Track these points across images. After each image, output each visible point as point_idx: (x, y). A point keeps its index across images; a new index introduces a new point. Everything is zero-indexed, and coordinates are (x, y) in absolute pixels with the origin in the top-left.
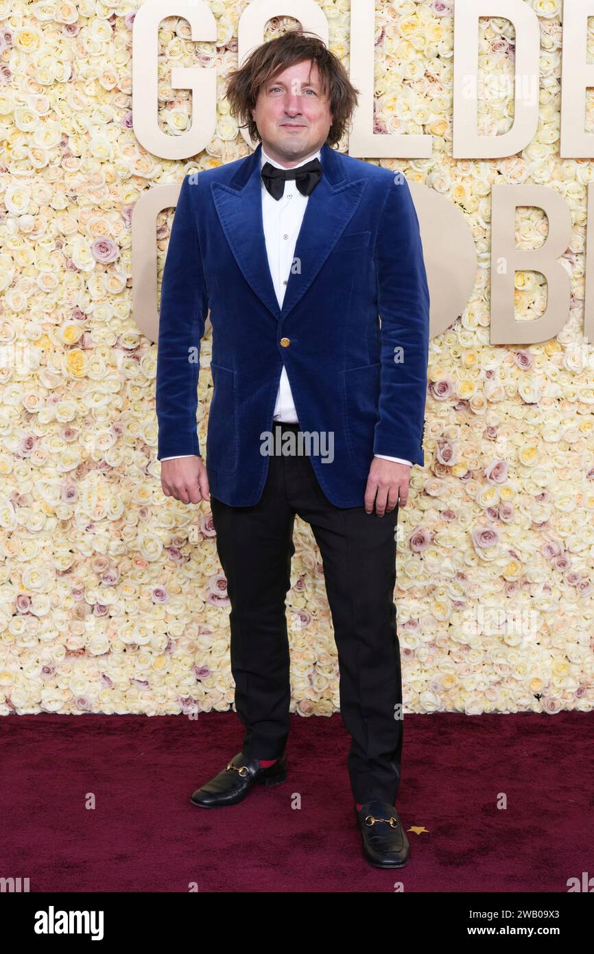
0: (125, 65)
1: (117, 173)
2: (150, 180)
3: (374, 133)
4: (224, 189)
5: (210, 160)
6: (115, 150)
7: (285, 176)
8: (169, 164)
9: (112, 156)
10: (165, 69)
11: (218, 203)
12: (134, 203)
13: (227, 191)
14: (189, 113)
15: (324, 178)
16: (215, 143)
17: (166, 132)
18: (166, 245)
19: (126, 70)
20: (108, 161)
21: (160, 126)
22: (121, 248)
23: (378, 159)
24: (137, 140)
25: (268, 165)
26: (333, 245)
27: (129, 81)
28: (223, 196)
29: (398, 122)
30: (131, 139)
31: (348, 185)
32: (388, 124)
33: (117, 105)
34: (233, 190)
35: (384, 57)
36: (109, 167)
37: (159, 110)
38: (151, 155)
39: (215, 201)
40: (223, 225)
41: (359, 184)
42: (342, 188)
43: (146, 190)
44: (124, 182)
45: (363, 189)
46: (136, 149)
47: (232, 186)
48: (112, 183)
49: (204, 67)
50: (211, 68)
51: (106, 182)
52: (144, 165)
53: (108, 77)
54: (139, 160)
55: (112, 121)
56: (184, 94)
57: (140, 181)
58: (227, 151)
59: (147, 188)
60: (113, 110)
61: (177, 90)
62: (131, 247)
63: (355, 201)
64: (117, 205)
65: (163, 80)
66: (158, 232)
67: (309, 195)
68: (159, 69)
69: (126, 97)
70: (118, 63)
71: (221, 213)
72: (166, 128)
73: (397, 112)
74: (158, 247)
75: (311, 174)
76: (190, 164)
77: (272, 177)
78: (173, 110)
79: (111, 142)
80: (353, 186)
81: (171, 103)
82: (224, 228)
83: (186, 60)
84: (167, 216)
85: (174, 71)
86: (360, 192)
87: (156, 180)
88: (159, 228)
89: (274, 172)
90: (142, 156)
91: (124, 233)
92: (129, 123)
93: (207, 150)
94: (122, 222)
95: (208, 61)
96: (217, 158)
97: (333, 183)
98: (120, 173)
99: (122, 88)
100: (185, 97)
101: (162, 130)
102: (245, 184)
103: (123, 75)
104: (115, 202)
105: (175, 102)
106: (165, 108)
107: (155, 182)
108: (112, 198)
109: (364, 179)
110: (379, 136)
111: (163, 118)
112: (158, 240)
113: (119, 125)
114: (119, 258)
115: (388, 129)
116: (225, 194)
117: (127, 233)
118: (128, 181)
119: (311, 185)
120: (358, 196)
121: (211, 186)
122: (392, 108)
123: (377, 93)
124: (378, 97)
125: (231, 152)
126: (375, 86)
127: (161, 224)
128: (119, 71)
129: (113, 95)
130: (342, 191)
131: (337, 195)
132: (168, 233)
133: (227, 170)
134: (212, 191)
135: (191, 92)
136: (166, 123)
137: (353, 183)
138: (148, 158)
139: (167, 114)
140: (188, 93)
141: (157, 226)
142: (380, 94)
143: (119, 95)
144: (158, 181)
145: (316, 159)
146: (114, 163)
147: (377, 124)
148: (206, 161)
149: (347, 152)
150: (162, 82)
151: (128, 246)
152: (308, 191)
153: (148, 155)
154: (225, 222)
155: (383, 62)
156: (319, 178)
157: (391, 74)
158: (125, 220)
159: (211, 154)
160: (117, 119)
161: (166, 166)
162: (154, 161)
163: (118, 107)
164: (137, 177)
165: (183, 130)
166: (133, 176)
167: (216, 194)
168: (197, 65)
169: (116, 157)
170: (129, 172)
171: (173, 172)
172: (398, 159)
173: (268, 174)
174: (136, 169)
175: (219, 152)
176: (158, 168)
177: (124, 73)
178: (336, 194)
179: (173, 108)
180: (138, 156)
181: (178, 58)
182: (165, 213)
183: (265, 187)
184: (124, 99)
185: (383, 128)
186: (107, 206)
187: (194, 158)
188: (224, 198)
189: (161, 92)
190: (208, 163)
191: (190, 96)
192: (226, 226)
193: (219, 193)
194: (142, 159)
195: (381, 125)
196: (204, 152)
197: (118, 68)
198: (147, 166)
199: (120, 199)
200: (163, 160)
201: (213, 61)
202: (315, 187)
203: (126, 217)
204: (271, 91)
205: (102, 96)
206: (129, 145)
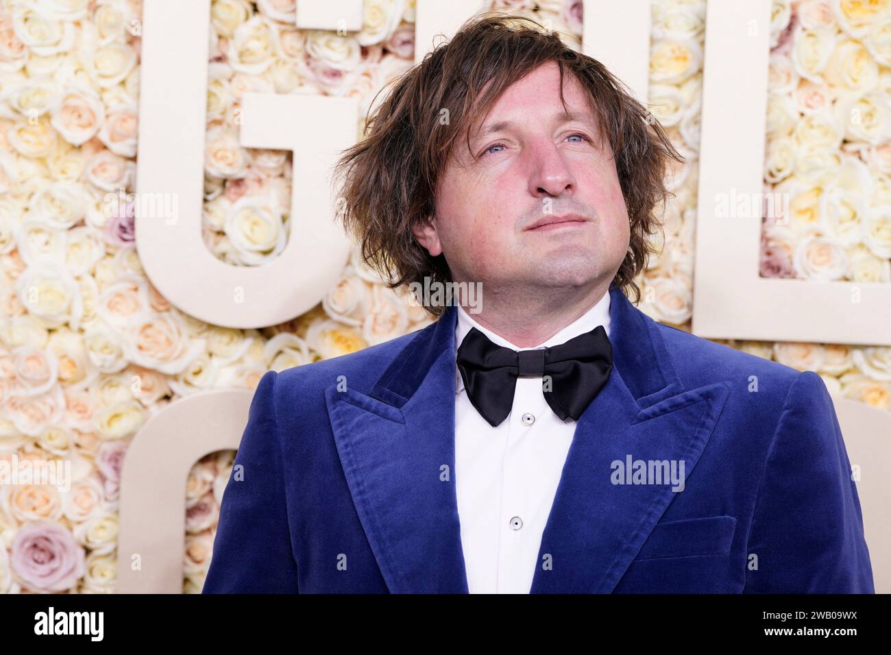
0: (123, 83)
1: (88, 359)
2: (175, 378)
3: (761, 275)
4: (359, 404)
5: (334, 332)
6: (85, 299)
7: (519, 365)
8: (225, 338)
9: (78, 311)
10: (225, 96)
11: (343, 437)
12: (129, 437)
13: (368, 408)
14: (283, 211)
15: (617, 377)
16: (347, 289)
17: (223, 256)
18: (206, 548)
19: (124, 96)
20: (67, 325)
21: (206, 241)
22: (88, 551)
23: (770, 344)
24: (145, 275)
25: (474, 335)
26: (638, 545)
27: (131, 124)
28: (356, 420)
29: (825, 249)
30: (130, 272)
31: (679, 398)
32: (798, 255)
33: (98, 181)
34: (383, 405)
35: (795, 82)
36: (69, 342)
37: (205, 201)
38: (181, 312)
39: (337, 433)
40: (354, 491)
41: (707, 396)
42: (664, 404)
43: (164, 403)
44: (108, 379)
45: (717, 408)
46: (143, 296)
47: (380, 396)
48: (73, 382)
49: (326, 94)
50: (345, 96)
51: (60, 380)
52: (162, 339)
53: (76, 111)
54: (149, 326)
55: (81, 223)
56: (272, 162)
57: (149, 380)
58: (377, 309)
59: (167, 398)
60: (87, 197)
61: (255, 151)
62: (116, 550)
63: (697, 438)
64: (84, 441)
65: (217, 122)
66: (191, 512)
67: (576, 419)
68: (210, 94)
69: (122, 163)
70: (103, 76)
71: (350, 463)
72: (223, 246)
73: (824, 225)
74: (188, 553)
75: (583, 365)
76: (281, 339)
77: (486, 365)
78: (242, 202)
79: (78, 278)
80: (691, 401)
81: (239, 182)
82: (356, 499)
83: (282, 75)
84: (216, 472)
85: (247, 98)
86: (708, 415)
87: (190, 378)
88: (192, 503)
89: (489, 355)
90: (155, 315)
91: (101, 511)
92: (127, 229)
93: (326, 307)
94: (94, 483)
95: (337, 81)
96: (349, 327)
97: (640, 392)
98: (96, 358)
99: (112, 139)
100: (275, 169)
101: (213, 252)
102: (415, 389)
103: (113, 104)
104: (80, 433)
105: (249, 182)
106: (223, 194)
107: (187, 383)
108: (73, 421)
109: (718, 385)
110: (774, 283)
111: (216, 221)
112: (188, 534)
113: (100, 235)
114: (82, 580)
115: (797, 267)
116: (361, 416)
117: (108, 515)
118: (116, 380)
119: (582, 393)
120: (703, 425)
121: (328, 397)
122: (810, 212)
123: (771, 175)
124: (774, 185)
125: (388, 312)
126: (767, 154)
127: (197, 493)
128: (106, 96)
129: (90, 158)
130: (664, 411)
131: (651, 422)
132: (212, 518)
133: (371, 358)
134: (330, 407)
135: (289, 155)
136: (221, 233)
137: (692, 393)
138: (172, 320)
139: (226, 210)
140: (282, 158)
141: (188, 499)
142: (780, 176)
143: (103, 157)
144: (197, 381)
145: (600, 329)
146: (82, 331)
147: (769, 254)
148: (324, 334)
149: (689, 323)
150: (217, 130)
151: (109, 548)
152: (573, 410)
153: (174, 313)
154: (358, 484)
155: (790, 94)
156: (605, 377)
157: (812, 127)
158: (102, 478)
159: (335, 317)
160: (96, 218)
161: (219, 343)
162: (187, 330)
163: (99, 189)
164: (141, 370)
165: (266, 253)
166: (133, 368)
167: (338, 416)
168: (309, 89)
169: (85, 317)
170: (120, 356)
171: (235, 358)
172: (822, 345)
173: (475, 359)
174: (140, 348)
175: (357, 312)
176: (197, 346)
177: (117, 101)
178: (647, 417)
179: (241, 195)
180: (145, 314)
181: (261, 67)
182: (210, 464)
183: (464, 394)
184: (114, 169)
185: (785, 263)
186: (58, 442)
187: (294, 326)
188: (359, 425)
189: (212, 154)
190: (328, 340)
191: (287, 166)
192: (361, 493)
193: (345, 413)
194: (158, 325)
195: (781, 257)
196: (319, 311)
197: (103, 90)
198: (169, 342)
199: (94, 424)
200: (211, 327)
201: (348, 81)
202: (594, 396)
203: (107, 470)
204: (482, 154)
205: (58, 158)
206: (123, 287)
